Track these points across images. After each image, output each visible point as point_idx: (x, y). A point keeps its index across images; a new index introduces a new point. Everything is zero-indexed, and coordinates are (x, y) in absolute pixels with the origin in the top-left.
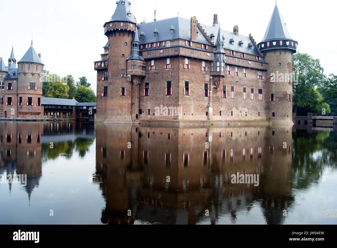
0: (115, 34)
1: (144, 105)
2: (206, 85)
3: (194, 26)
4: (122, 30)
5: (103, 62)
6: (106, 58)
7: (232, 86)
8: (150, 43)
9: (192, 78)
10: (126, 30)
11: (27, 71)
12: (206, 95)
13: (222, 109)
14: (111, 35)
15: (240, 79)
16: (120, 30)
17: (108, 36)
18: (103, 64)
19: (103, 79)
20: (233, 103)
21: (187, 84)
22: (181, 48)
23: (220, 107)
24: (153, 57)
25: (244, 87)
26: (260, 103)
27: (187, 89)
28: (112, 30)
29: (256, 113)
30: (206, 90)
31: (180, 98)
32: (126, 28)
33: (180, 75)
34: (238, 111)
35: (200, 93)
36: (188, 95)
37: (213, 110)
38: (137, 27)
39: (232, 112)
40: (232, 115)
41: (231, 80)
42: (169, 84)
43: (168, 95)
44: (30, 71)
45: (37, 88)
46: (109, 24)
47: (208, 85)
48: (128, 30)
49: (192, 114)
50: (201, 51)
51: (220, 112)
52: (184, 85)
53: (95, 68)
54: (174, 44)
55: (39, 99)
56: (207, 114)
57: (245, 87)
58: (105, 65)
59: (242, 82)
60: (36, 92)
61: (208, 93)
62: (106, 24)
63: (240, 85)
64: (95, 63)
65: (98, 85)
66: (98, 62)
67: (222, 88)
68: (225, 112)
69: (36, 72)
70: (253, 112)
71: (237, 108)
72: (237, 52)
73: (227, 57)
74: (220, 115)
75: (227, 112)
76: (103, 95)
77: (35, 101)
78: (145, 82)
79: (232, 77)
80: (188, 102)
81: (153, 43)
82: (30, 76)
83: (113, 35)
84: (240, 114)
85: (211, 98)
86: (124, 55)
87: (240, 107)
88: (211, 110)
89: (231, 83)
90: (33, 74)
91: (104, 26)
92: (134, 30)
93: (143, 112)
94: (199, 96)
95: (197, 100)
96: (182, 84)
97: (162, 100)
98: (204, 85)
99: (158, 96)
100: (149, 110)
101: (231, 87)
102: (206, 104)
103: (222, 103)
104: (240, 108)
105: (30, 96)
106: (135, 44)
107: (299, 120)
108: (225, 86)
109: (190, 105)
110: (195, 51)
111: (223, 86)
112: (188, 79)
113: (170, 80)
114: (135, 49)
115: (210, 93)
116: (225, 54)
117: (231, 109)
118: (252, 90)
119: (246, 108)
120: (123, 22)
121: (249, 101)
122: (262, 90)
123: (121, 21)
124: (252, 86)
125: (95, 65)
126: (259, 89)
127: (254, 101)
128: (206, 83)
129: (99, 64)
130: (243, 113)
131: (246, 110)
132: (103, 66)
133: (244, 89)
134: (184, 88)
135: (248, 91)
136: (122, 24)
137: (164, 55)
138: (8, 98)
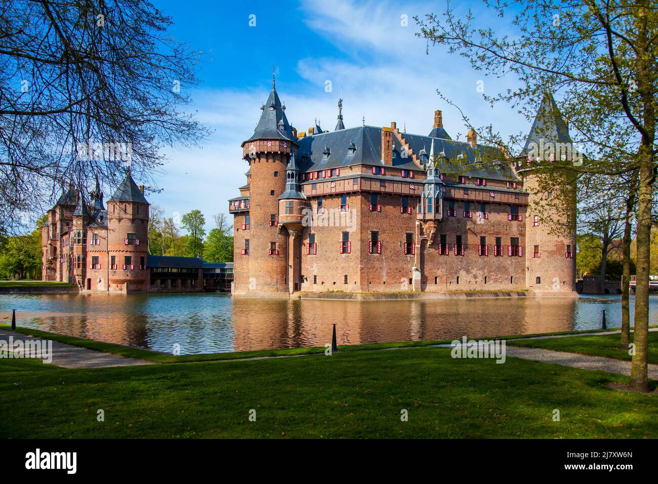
0: (259, 159)
1: (307, 269)
2: (410, 236)
3: (388, 141)
4: (269, 153)
5: (243, 201)
6: (247, 194)
7: (458, 234)
9: (384, 226)
10: (276, 153)
12: (410, 251)
13: (439, 273)
14: (252, 160)
15: (475, 222)
16: (266, 152)
17: (249, 162)
18: (243, 204)
19: (243, 227)
20: (459, 263)
21: (375, 235)
22: (364, 180)
23: (435, 271)
24: (320, 193)
25: (481, 235)
26: (513, 261)
27: (376, 243)
28: (254, 153)
29: (506, 279)
30: (410, 244)
31: (362, 258)
32: (277, 150)
33: (362, 222)
34: (470, 275)
35: (398, 248)
36: (377, 253)
37: (423, 276)
39: (458, 277)
40: (458, 283)
41: (456, 225)
42: (346, 236)
43: (344, 252)
44: (128, 215)
45: (139, 242)
46: (250, 143)
47: (414, 236)
48: (279, 152)
49: (384, 283)
50: (399, 181)
51: (436, 278)
52: (370, 237)
53: (230, 210)
54: (354, 174)
56: (411, 281)
57: (484, 235)
58: (246, 206)
59: (478, 228)
60: (139, 249)
61: (414, 249)
62: (245, 142)
63: (474, 233)
64: (231, 201)
66: (235, 201)
67: (440, 239)
68: (445, 279)
69: (138, 217)
70: (500, 277)
71: (468, 272)
72: (469, 178)
73: (448, 188)
75: (449, 277)
76: (243, 252)
77: (136, 262)
78: (308, 233)
79: (458, 221)
80: (377, 264)
81: (321, 171)
82: (128, 223)
83: (257, 160)
84: (473, 280)
87: (473, 268)
88: (418, 274)
89: (456, 230)
90: (132, 220)
91: (242, 146)
92: (288, 152)
93: (307, 280)
94: (397, 254)
95: (392, 260)
96: (367, 236)
97: (334, 261)
98: (405, 235)
99: (328, 254)
100: (315, 276)
101: (456, 237)
102: (409, 265)
103: (439, 263)
104: (474, 271)
107: (606, 288)
108: (446, 236)
109: (380, 268)
111: (441, 235)
112: (376, 228)
115: (416, 247)
117: (457, 272)
118: (498, 240)
119: (486, 271)
120: (271, 140)
121: (492, 258)
122: (518, 238)
123: (267, 140)
124: (497, 233)
125: (231, 205)
126: (511, 238)
127: (501, 259)
128: (408, 232)
129: (237, 204)
130: (480, 279)
131: (486, 274)
132: (243, 208)
133: (483, 239)
134: (370, 242)
135: (490, 241)
136: (269, 144)
137: (337, 191)
138: (94, 257)
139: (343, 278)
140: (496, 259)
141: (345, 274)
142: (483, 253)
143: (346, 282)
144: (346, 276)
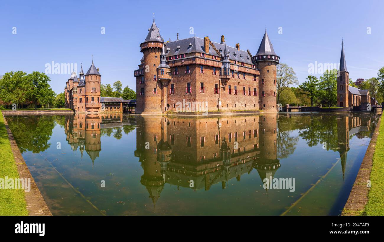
0: (148, 50)
1: (171, 101)
2: (216, 85)
3: (207, 43)
4: (153, 48)
5: (140, 71)
6: (142, 68)
8: (174, 56)
9: (206, 80)
10: (156, 48)
11: (90, 80)
12: (217, 92)
13: (228, 102)
14: (145, 51)
15: (241, 81)
16: (151, 47)
17: (143, 53)
19: (141, 82)
20: (236, 98)
21: (202, 84)
22: (197, 59)
23: (227, 101)
24: (176, 65)
25: (243, 86)
26: (255, 98)
27: (202, 88)
28: (146, 48)
29: (253, 105)
30: (217, 89)
31: (197, 95)
32: (156, 46)
33: (197, 78)
34: (240, 104)
35: (212, 91)
36: (203, 93)
37: (222, 103)
38: (164, 45)
39: (235, 104)
40: (236, 107)
41: (234, 81)
42: (189, 85)
43: (188, 92)
44: (93, 80)
45: (97, 91)
46: (144, 44)
47: (218, 86)
48: (158, 47)
50: (212, 60)
51: (227, 104)
52: (200, 85)
53: (135, 75)
54: (192, 56)
55: (98, 98)
56: (218, 106)
57: (245, 86)
58: (141, 73)
59: (242, 83)
60: (97, 94)
61: (218, 91)
62: (142, 44)
63: (241, 85)
64: (135, 71)
65: (137, 87)
67: (228, 87)
68: (230, 105)
69: (96, 81)
70: (251, 105)
71: (239, 102)
72: (239, 62)
73: (231, 65)
74: (227, 107)
75: (232, 104)
76: (141, 94)
77: (96, 99)
78: (171, 84)
79: (235, 80)
80: (203, 98)
81: (177, 55)
82: (93, 83)
83: (147, 51)
84: (241, 106)
85: (220, 95)
86: (155, 65)
87: (241, 101)
88: (220, 103)
89: (235, 83)
90: (94, 82)
91: (141, 46)
92: (162, 47)
93: (170, 106)
94: (211, 93)
95: (210, 96)
96: (199, 85)
97: (184, 97)
99: (181, 93)
100: (174, 104)
101: (235, 86)
102: (217, 99)
103: (228, 98)
104: (241, 102)
105: (93, 96)
106: (163, 56)
108: (230, 86)
109: (205, 100)
110: (207, 61)
111: (229, 86)
112: (203, 81)
113: (189, 82)
114: (163, 60)
115: (219, 91)
116: (230, 63)
117: (235, 102)
118: (249, 88)
119: (245, 102)
120: (154, 42)
121: (247, 96)
122: (256, 88)
123: (152, 42)
124: (249, 86)
125: (135, 73)
126: (254, 88)
127: (251, 96)
128: (216, 83)
129: (138, 72)
130: (244, 105)
131: (246, 103)
132: (140, 74)
133: (244, 88)
134: (200, 87)
135: (247, 89)
136: (153, 44)
137: (185, 64)
138: (80, 98)
140: (249, 97)
142: (244, 94)
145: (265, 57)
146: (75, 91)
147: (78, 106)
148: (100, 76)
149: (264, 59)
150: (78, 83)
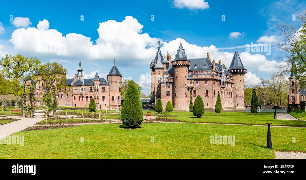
2: (219, 92)
7: (225, 91)
19: (166, 87)
20: (225, 100)
21: (214, 91)
24: (199, 78)
27: (214, 94)
29: (231, 104)
43: (207, 96)
76: (166, 95)
78: (193, 90)
81: (197, 71)
82: (119, 84)
86: (186, 77)
106: (189, 71)
113: (208, 90)
114: (190, 74)
119: (228, 102)
120: (181, 61)
123: (180, 61)
126: (231, 92)
133: (228, 92)
136: (181, 62)
137: (205, 78)
138: (102, 96)
139: (207, 104)
141: (207, 103)
143: (208, 105)
144: (208, 103)
145: (238, 71)
146: (96, 89)
147: (100, 104)
148: (121, 76)
149: (238, 72)
150: (99, 81)
